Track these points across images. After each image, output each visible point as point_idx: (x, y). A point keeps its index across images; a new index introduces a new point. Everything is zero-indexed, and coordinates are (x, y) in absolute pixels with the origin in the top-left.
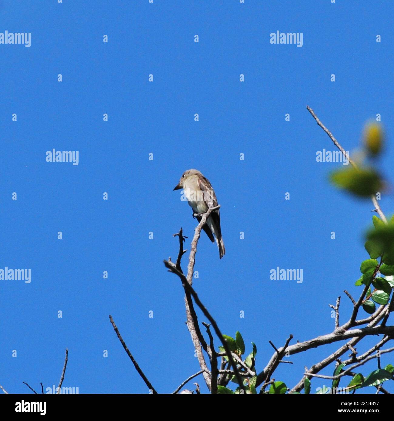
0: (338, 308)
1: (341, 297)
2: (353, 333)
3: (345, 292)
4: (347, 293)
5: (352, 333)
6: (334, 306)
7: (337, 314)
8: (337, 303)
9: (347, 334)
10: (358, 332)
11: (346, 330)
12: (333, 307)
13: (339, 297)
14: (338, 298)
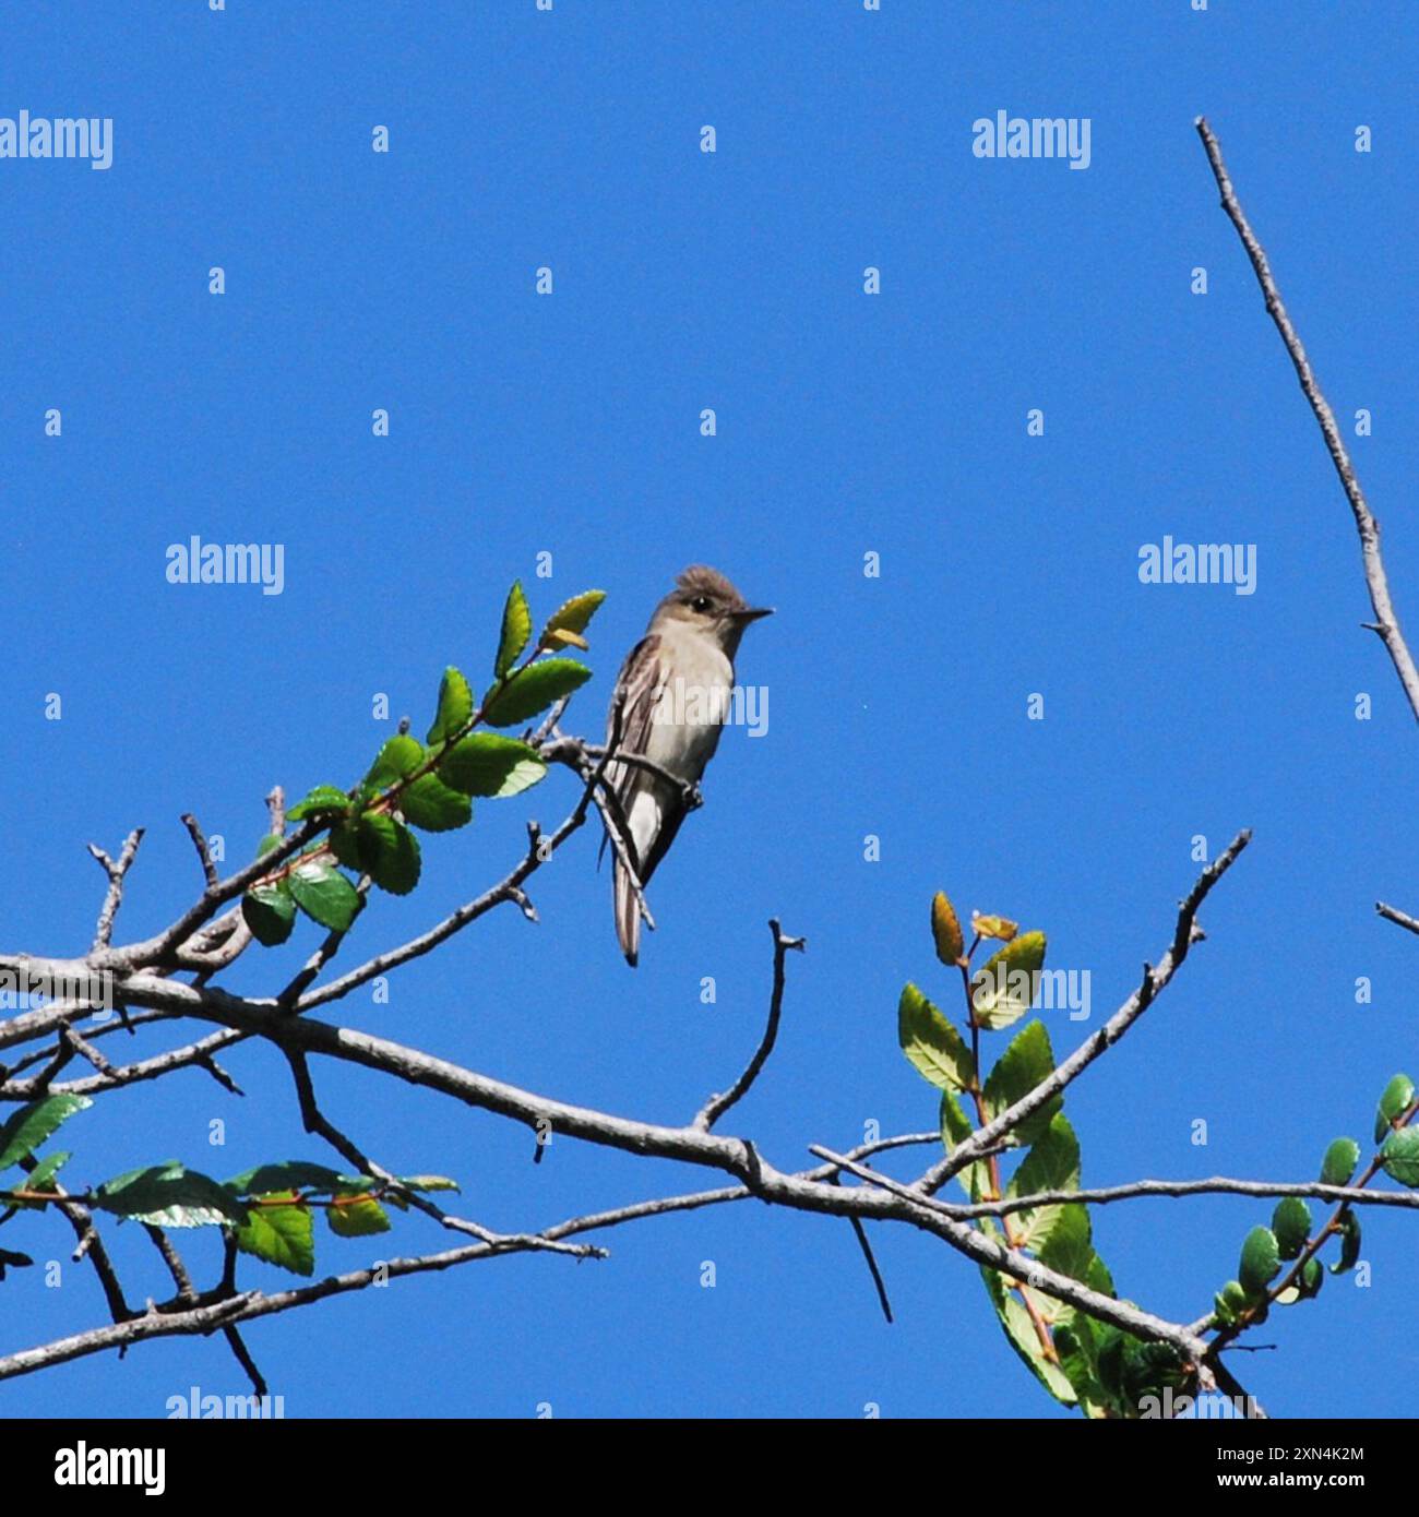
0: (125, 871)
1: (146, 833)
2: (164, 993)
3: (189, 821)
4: (192, 829)
5: (157, 990)
6: (111, 857)
7: (116, 895)
8: (127, 852)
9: (139, 987)
10: (184, 996)
11: (134, 971)
12: (107, 860)
13: (140, 827)
14: (133, 834)
